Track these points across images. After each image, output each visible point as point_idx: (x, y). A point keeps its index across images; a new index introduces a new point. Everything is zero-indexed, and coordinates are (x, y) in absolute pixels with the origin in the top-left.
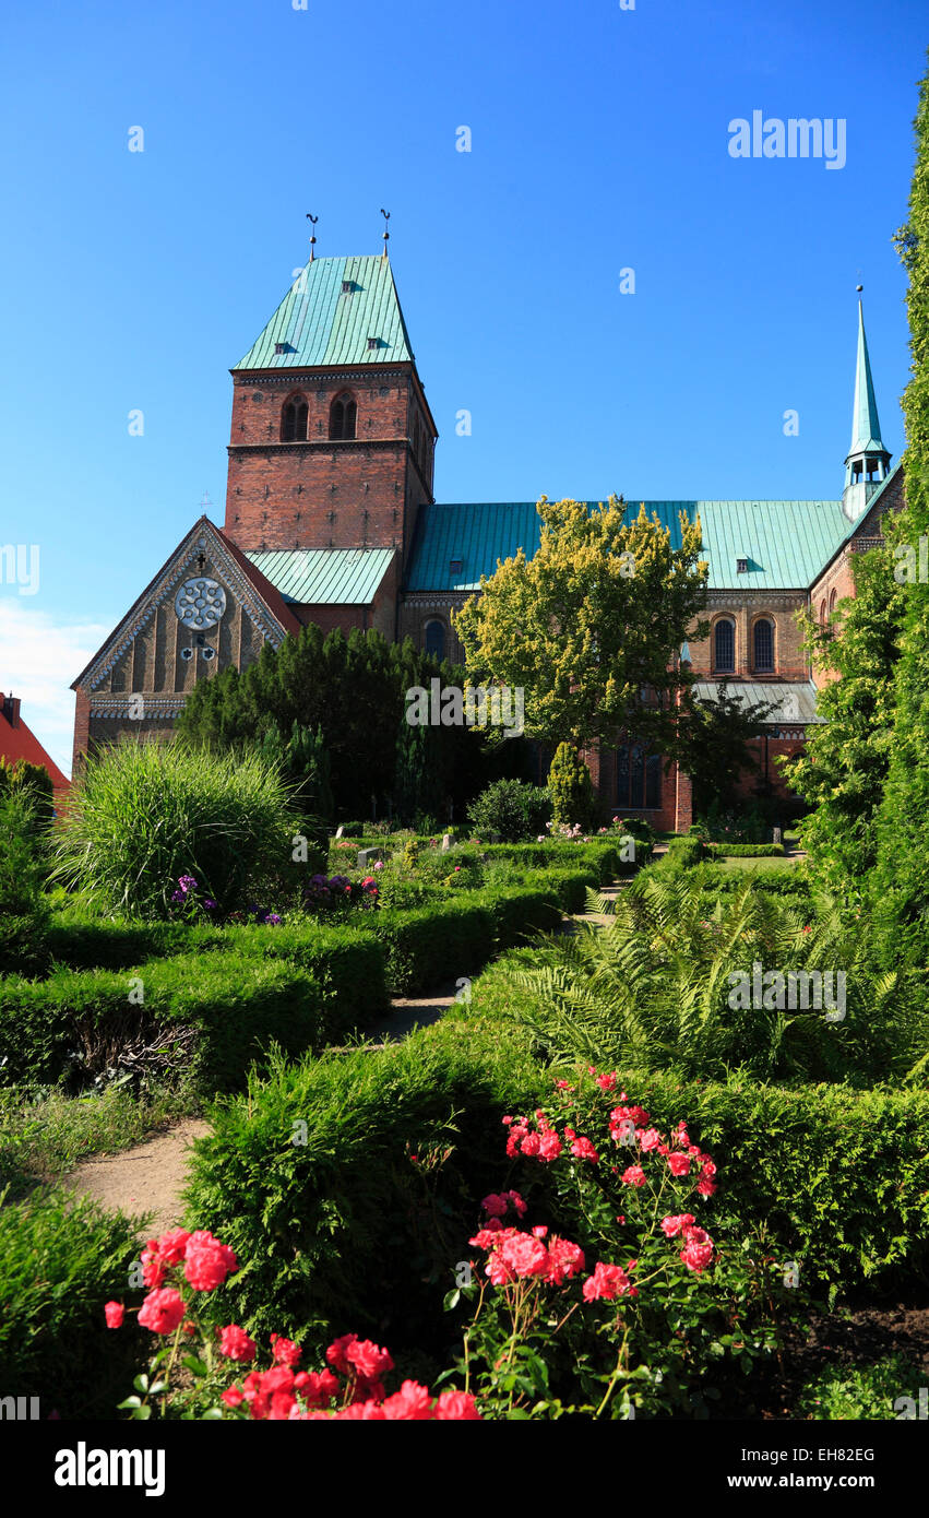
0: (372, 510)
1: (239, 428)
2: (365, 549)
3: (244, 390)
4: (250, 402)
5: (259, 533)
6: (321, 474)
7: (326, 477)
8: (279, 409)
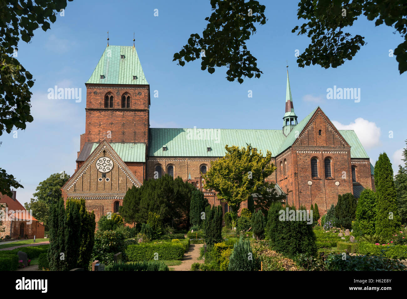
0: (137, 131)
1: (89, 102)
2: (135, 143)
3: (90, 90)
4: (93, 94)
5: (98, 137)
6: (120, 119)
7: (121, 120)
8: (104, 97)
